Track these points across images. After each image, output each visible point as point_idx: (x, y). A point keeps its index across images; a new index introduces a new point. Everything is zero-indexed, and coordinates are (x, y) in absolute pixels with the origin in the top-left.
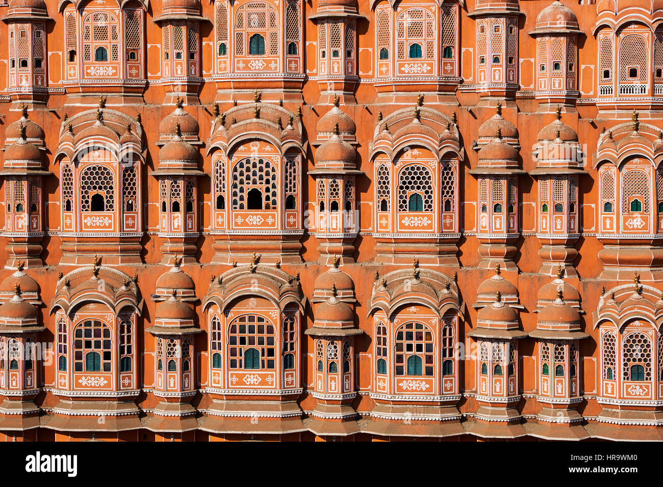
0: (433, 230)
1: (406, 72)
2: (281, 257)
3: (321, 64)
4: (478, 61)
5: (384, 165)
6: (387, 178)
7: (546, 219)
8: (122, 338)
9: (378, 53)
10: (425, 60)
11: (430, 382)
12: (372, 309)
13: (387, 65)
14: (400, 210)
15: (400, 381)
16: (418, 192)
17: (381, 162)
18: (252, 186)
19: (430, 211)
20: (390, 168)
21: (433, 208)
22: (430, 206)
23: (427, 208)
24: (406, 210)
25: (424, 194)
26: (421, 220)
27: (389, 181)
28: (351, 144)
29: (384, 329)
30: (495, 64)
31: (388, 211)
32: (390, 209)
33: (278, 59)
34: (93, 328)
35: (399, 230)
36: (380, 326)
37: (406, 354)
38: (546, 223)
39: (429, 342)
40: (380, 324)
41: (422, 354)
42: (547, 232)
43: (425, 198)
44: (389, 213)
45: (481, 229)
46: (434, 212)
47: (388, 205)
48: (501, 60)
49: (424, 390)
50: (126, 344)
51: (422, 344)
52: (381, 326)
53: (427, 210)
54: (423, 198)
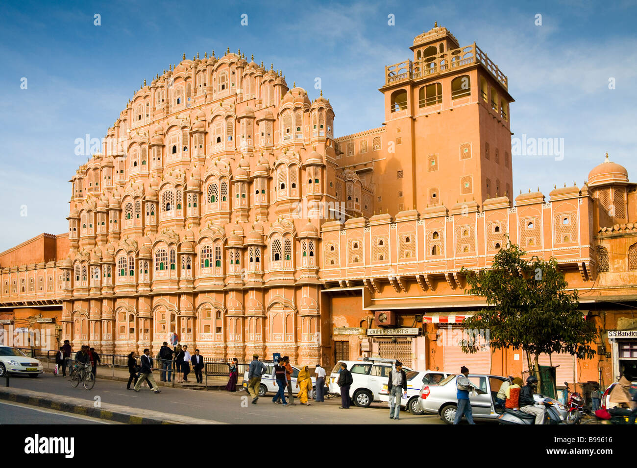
8: (130, 263)
11: (211, 269)
16: (213, 194)
18: (167, 202)
34: (123, 260)
41: (209, 259)
49: (210, 273)
50: (132, 266)
51: (209, 254)
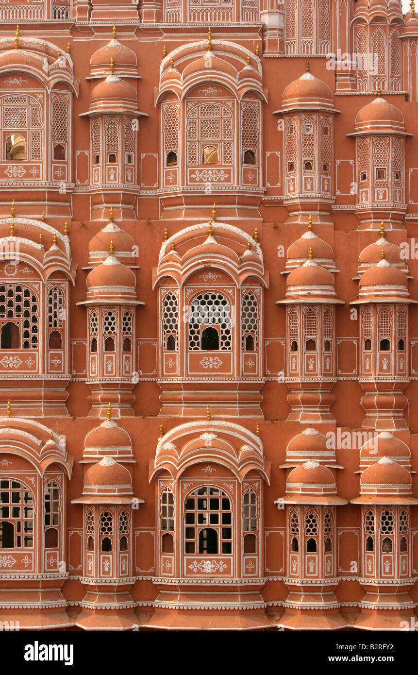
0: (256, 373)
1: (198, 180)
2: (42, 408)
3: (95, 172)
4: (286, 167)
5: (171, 294)
6: (174, 309)
7: (370, 359)
9: (164, 158)
10: (221, 166)
11: (227, 562)
12: (156, 470)
13: (175, 173)
14: (191, 349)
15: (190, 562)
17: (167, 290)
18: (7, 320)
19: (227, 350)
20: (178, 297)
21: (231, 346)
22: (228, 344)
23: (224, 346)
24: (198, 349)
25: (221, 328)
26: (217, 361)
27: (177, 313)
28: (130, 268)
29: (171, 496)
30: (306, 171)
31: (176, 350)
32: (178, 348)
33: (41, 164)
35: (189, 373)
36: (165, 492)
37: (197, 526)
38: (370, 363)
39: (226, 511)
40: (166, 490)
41: (218, 527)
42: (371, 375)
43: (222, 333)
44: (177, 352)
45: (291, 372)
46: (233, 351)
47: (176, 342)
48: (313, 166)
49: (221, 571)
51: (218, 514)
52: (167, 492)
53: (224, 348)
54: (219, 333)
